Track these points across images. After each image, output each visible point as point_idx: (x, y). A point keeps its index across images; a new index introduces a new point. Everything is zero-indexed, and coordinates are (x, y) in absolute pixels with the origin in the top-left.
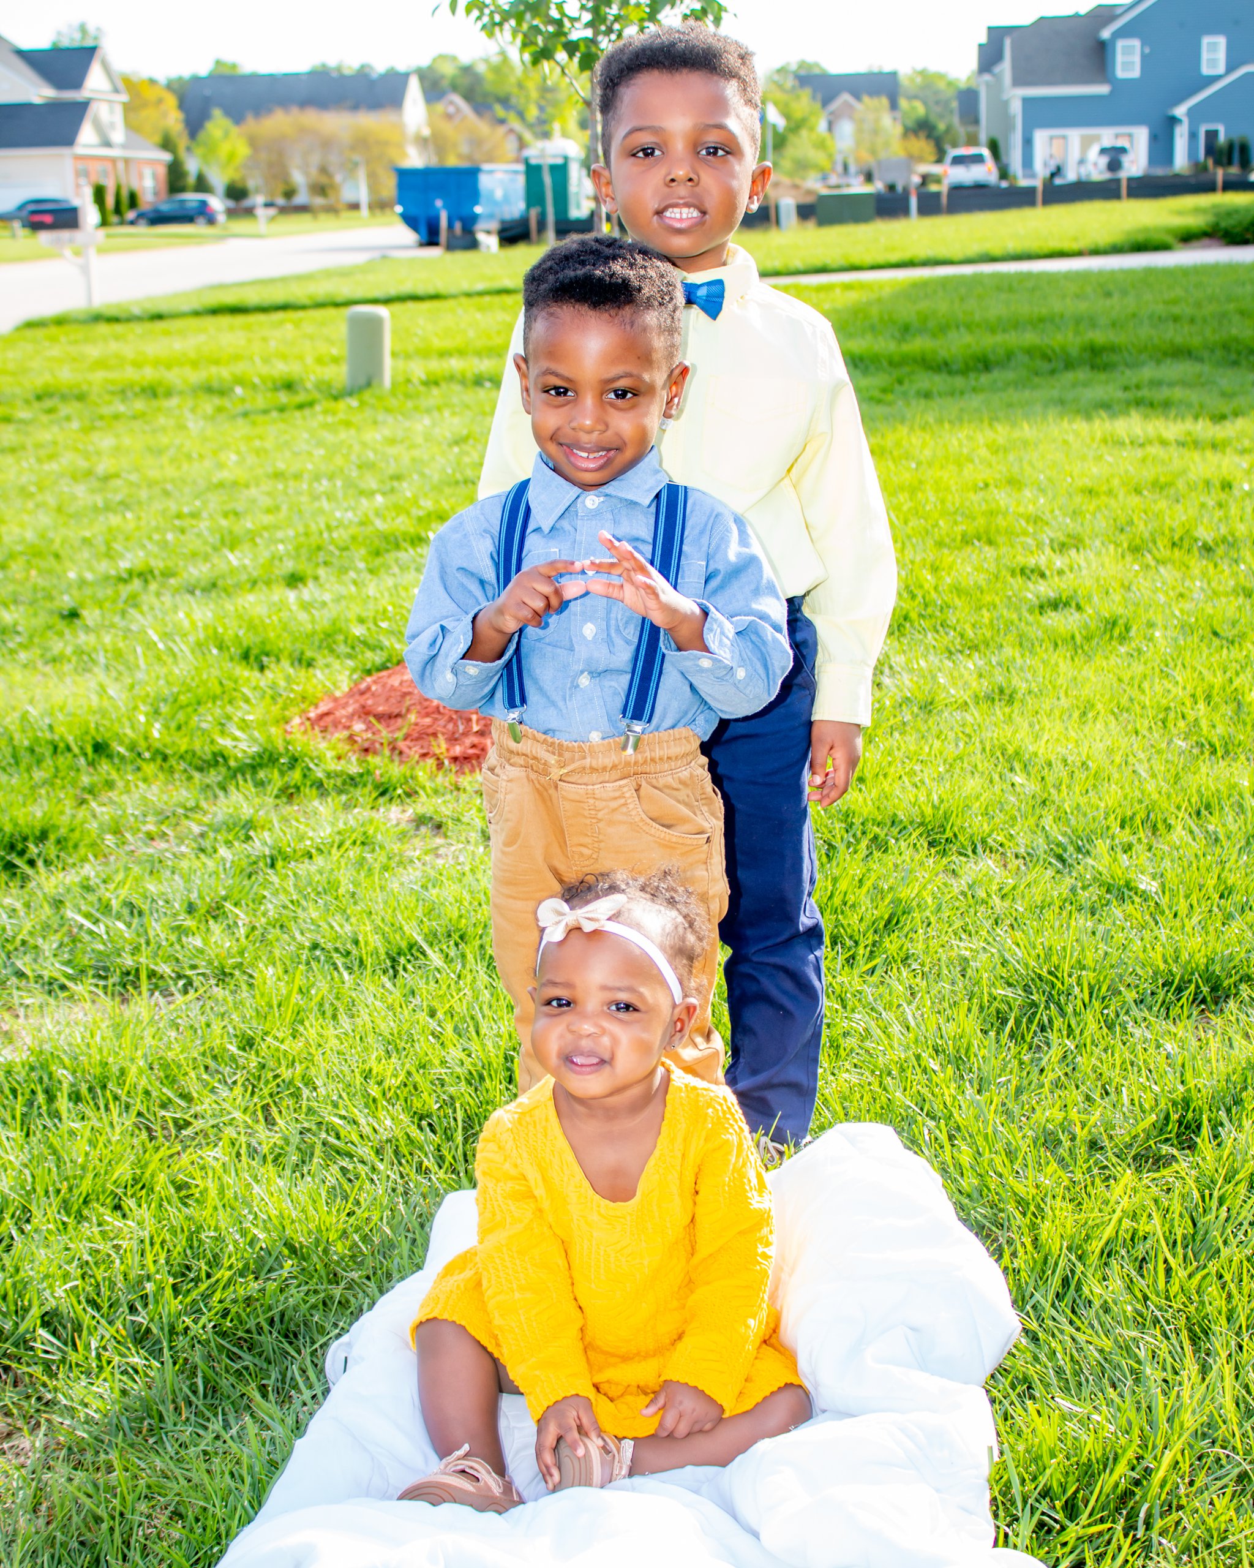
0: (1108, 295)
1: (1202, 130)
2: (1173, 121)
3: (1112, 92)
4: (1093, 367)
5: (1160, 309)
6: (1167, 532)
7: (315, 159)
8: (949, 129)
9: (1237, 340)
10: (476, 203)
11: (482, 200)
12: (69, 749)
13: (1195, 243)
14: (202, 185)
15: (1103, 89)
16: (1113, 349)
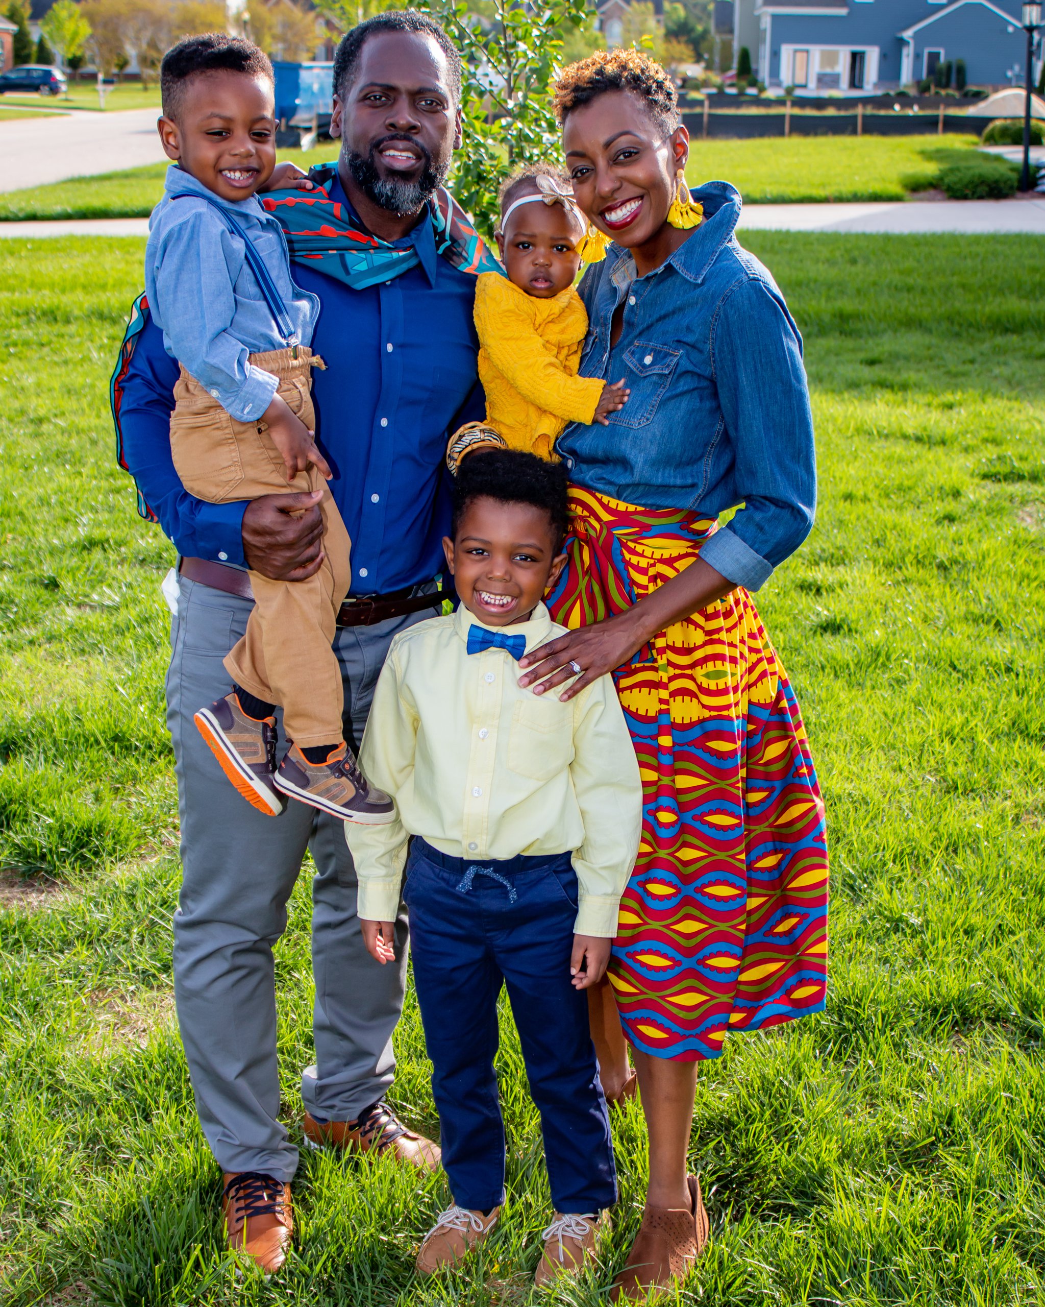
0: (854, 262)
1: (926, 51)
2: (902, 43)
3: (849, 14)
4: (842, 332)
5: (896, 278)
6: (912, 549)
7: (146, 35)
8: (706, 32)
9: (959, 313)
10: (297, 96)
11: (302, 93)
12: (97, 742)
13: (922, 195)
14: (44, 57)
15: (843, 12)
16: (857, 316)
